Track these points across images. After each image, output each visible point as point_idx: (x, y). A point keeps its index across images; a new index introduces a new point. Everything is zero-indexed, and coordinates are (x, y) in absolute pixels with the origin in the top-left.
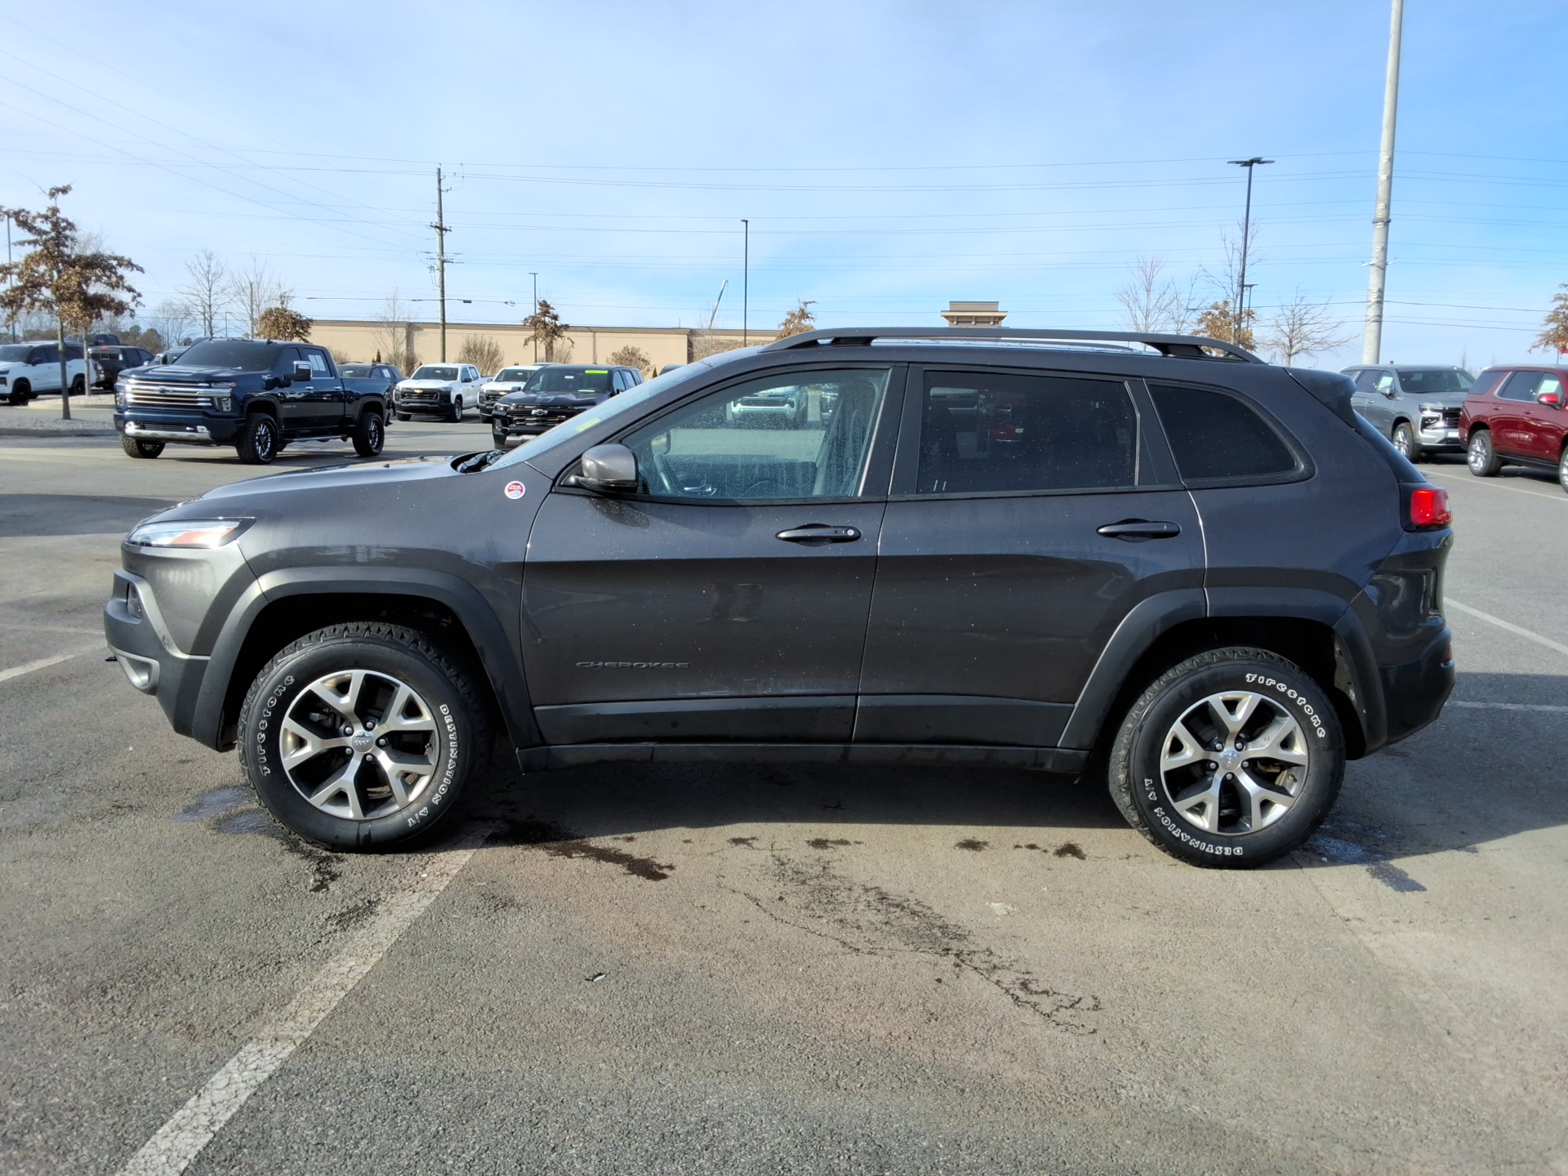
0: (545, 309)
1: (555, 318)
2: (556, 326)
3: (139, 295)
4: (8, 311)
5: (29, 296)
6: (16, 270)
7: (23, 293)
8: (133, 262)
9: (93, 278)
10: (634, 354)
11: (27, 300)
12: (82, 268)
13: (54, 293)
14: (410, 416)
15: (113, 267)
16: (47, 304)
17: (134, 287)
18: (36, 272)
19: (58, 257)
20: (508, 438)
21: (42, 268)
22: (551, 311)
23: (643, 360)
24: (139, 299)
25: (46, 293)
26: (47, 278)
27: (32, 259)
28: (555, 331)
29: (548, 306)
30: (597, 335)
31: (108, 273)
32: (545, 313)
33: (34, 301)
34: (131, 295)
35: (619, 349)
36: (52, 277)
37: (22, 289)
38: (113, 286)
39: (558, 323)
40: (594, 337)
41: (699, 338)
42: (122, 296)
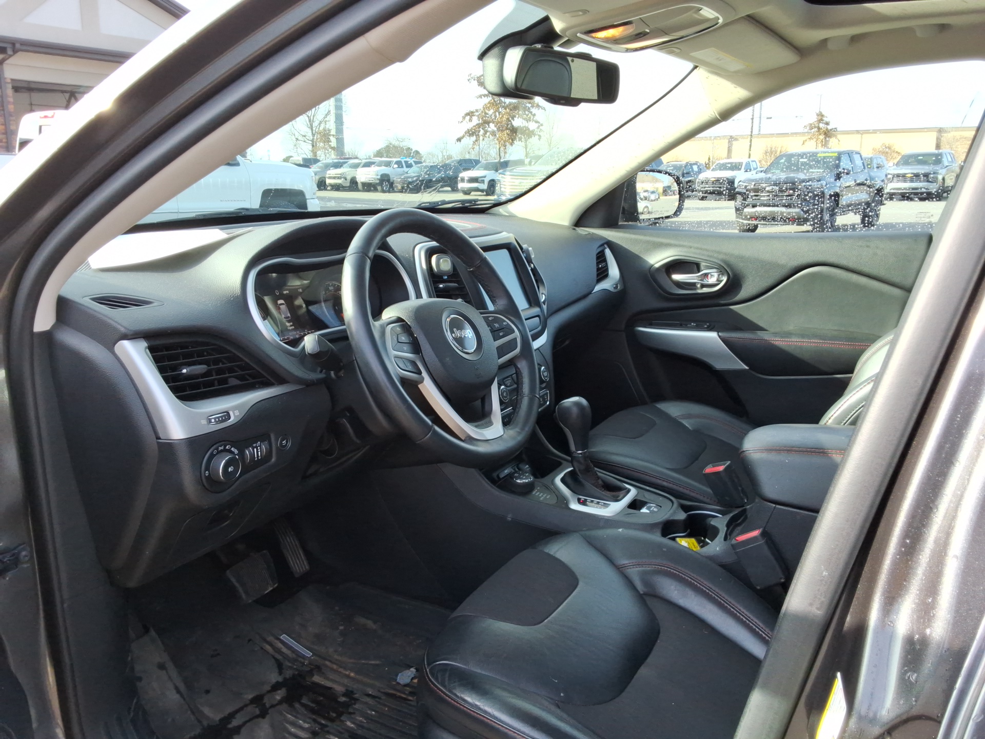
0: (820, 118)
1: (827, 124)
2: (827, 129)
3: (542, 125)
4: (474, 138)
5: (483, 129)
6: (477, 114)
7: (479, 127)
8: (539, 104)
9: (517, 116)
10: (889, 148)
11: (482, 132)
12: (511, 110)
13: (495, 126)
14: (706, 197)
15: (529, 108)
16: (493, 133)
17: (539, 120)
18: (487, 114)
19: (499, 104)
20: (746, 210)
21: (491, 112)
22: (824, 118)
23: (897, 152)
24: (541, 127)
25: (492, 127)
26: (493, 117)
27: (486, 107)
28: (828, 134)
29: (823, 116)
30: (864, 135)
31: (527, 113)
32: (820, 121)
33: (486, 132)
34: (537, 125)
35: (878, 146)
36: (496, 116)
37: (479, 125)
38: (528, 120)
39: (829, 127)
40: (862, 137)
41: (945, 135)
42: (532, 126)
